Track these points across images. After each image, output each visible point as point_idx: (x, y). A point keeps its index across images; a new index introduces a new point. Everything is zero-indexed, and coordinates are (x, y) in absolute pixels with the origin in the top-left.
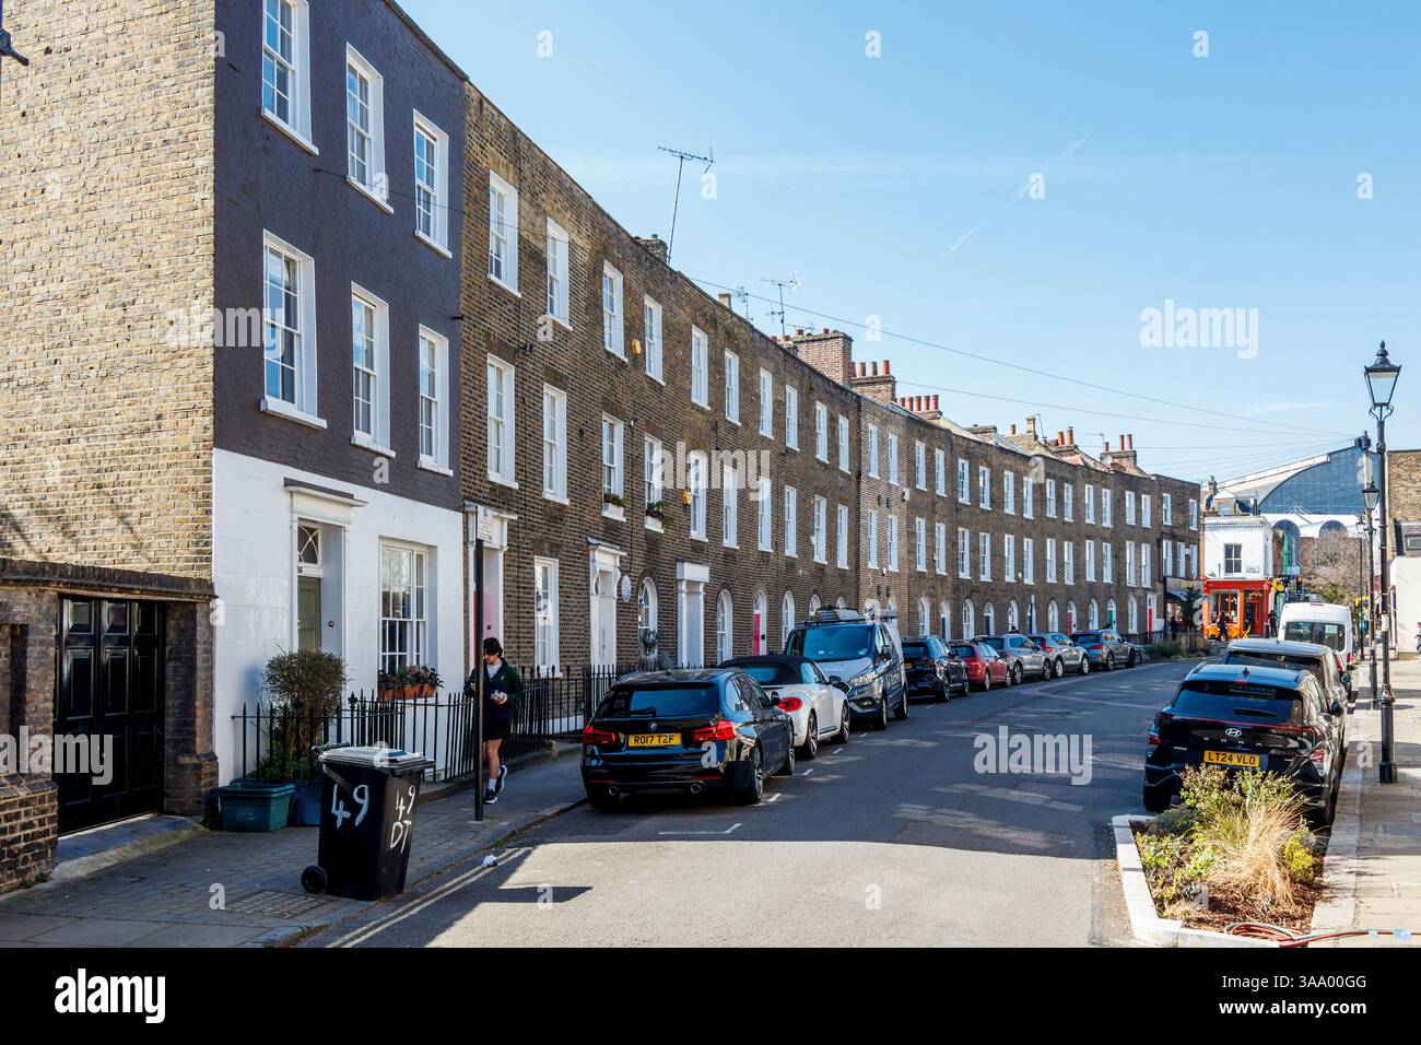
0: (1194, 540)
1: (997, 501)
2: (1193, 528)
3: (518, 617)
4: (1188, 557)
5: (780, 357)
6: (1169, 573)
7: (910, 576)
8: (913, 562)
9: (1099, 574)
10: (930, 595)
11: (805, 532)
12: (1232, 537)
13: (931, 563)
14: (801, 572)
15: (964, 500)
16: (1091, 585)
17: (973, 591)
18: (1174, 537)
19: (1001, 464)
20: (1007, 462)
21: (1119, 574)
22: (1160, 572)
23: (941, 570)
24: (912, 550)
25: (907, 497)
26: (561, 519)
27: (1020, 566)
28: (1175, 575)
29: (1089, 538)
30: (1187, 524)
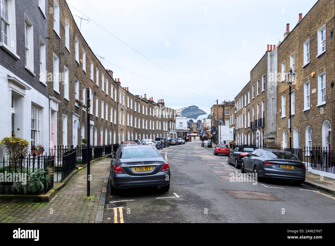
0: (174, 122)
1: (141, 111)
2: (175, 119)
3: (60, 131)
4: (174, 125)
5: (105, 72)
6: (171, 128)
7: (126, 127)
8: (127, 123)
9: (159, 128)
10: (130, 131)
11: (109, 115)
12: (181, 121)
13: (130, 124)
14: (108, 124)
15: (135, 110)
16: (157, 130)
17: (137, 130)
18: (171, 121)
19: (142, 103)
20: (143, 103)
21: (162, 128)
22: (169, 128)
23: (132, 125)
24: (127, 121)
25: (126, 109)
26: (67, 105)
27: (145, 126)
28: (172, 129)
29: (157, 120)
30: (174, 118)
